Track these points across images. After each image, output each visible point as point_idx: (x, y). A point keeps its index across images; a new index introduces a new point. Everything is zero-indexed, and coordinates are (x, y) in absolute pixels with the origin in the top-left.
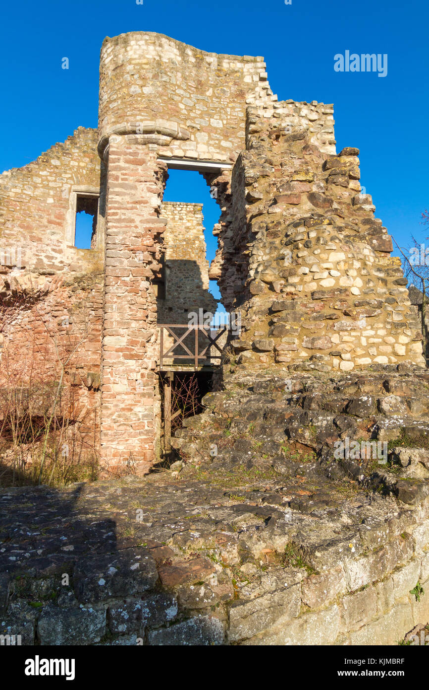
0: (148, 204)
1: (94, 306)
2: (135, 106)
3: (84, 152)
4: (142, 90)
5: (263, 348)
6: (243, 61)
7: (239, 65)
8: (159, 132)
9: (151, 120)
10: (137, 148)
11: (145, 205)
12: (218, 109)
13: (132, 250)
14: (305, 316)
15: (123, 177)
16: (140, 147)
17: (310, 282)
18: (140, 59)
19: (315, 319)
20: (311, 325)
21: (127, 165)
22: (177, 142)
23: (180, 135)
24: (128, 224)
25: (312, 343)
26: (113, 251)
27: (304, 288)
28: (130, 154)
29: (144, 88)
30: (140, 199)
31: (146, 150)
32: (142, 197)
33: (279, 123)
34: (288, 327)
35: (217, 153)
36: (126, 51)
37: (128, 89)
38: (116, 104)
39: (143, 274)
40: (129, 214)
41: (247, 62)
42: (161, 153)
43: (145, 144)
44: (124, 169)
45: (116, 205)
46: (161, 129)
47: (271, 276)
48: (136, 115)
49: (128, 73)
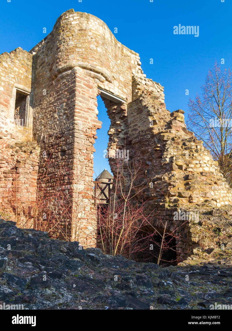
0: (94, 111)
1: (34, 164)
2: (93, 56)
3: (22, 64)
4: (97, 49)
5: (185, 196)
6: (131, 52)
7: (129, 54)
8: (102, 74)
9: (101, 67)
10: (89, 79)
11: (93, 112)
12: (122, 72)
13: (86, 136)
14: (201, 182)
15: (83, 92)
16: (91, 78)
17: (199, 168)
18: (95, 31)
19: (205, 184)
20: (203, 186)
21: (84, 86)
22: (107, 82)
23: (110, 79)
24: (85, 120)
25: (205, 195)
26: (78, 134)
27: (196, 170)
28: (86, 80)
29: (98, 48)
30: (91, 108)
31: (93, 81)
32: (91, 107)
33: (148, 88)
34: (196, 187)
35: (122, 94)
36: (88, 23)
37: (89, 45)
38: (81, 50)
39: (92, 150)
40: (86, 115)
41: (133, 53)
42: (100, 85)
43: (93, 78)
44: (84, 88)
45: (79, 108)
46: (104, 73)
47: (181, 162)
48: (94, 61)
49: (89, 36)
